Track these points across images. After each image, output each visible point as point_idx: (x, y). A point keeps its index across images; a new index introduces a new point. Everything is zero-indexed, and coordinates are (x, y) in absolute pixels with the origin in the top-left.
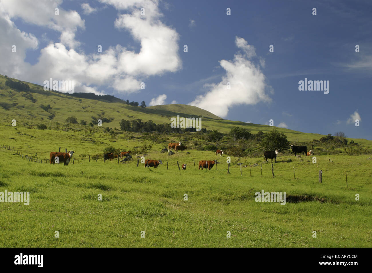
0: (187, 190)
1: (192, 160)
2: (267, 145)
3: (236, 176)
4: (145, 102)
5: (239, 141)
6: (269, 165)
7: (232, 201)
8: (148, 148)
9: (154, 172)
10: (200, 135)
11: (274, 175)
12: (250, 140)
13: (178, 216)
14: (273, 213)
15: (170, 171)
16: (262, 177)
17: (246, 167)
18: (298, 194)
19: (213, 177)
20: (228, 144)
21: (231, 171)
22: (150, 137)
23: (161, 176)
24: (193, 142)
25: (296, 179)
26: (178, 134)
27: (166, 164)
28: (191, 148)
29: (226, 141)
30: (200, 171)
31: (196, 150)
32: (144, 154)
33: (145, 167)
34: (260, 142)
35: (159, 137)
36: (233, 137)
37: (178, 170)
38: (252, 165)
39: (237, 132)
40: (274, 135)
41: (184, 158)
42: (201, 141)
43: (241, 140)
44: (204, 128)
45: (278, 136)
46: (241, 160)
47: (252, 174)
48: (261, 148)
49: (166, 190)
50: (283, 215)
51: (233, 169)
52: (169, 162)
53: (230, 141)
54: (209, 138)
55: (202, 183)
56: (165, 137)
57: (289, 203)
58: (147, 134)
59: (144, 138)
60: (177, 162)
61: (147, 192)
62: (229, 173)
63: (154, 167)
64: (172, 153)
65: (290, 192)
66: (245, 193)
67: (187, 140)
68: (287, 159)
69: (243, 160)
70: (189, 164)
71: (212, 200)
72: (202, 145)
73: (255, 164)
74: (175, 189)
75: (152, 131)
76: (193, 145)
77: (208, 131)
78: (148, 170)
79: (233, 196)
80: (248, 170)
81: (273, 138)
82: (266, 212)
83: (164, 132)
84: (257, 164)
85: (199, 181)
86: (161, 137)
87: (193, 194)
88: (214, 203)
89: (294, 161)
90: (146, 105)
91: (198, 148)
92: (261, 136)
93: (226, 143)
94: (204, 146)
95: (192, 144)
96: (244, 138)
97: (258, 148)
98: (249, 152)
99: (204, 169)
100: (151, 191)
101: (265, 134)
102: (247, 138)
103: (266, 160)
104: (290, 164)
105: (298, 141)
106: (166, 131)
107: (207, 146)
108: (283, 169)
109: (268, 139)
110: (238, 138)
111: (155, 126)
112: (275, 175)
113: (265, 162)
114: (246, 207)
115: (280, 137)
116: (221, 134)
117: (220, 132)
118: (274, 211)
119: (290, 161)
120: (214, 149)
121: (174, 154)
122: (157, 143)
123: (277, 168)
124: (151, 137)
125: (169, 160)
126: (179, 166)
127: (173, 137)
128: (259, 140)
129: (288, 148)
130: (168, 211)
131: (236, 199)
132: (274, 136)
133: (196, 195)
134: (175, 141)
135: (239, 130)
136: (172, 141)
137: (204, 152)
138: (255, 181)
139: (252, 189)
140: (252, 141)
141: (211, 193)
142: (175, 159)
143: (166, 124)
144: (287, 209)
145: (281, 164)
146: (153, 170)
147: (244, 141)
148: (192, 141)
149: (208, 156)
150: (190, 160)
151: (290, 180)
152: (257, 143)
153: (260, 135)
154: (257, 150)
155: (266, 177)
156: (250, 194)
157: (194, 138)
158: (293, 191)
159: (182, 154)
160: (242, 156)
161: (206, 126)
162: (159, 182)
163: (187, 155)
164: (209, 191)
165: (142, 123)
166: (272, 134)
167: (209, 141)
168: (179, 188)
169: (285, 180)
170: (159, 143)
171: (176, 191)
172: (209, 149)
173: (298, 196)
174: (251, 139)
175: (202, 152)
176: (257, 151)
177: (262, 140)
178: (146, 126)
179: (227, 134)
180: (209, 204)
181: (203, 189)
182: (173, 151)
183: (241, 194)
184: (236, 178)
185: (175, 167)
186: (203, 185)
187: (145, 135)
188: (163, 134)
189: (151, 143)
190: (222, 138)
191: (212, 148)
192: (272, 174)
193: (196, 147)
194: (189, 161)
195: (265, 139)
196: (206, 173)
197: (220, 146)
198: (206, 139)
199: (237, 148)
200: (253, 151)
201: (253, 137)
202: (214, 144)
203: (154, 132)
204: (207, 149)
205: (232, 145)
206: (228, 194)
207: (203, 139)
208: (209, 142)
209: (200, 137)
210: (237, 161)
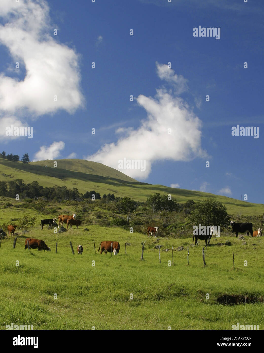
0: (81, 285)
1: (91, 240)
2: (199, 219)
3: (153, 265)
4: (29, 155)
5: (160, 213)
6: (200, 249)
7: (144, 301)
8: (30, 221)
9: (37, 256)
10: (105, 204)
11: (205, 264)
12: (174, 212)
13: (62, 325)
14: (200, 319)
15: (60, 256)
16: (189, 265)
17: (168, 251)
18: (236, 292)
19: (121, 266)
20: (144, 218)
21: (147, 257)
22: (34, 205)
23: (46, 264)
24: (95, 214)
25: (236, 270)
26: (74, 202)
27: (55, 246)
28: (92, 222)
29: (141, 213)
30: (102, 256)
31: (98, 226)
32: (24, 230)
33: (26, 248)
34: (189, 216)
35: (47, 205)
36: (151, 208)
37: (72, 254)
38: (175, 248)
39: (158, 200)
40: (208, 205)
41: (80, 237)
42: (106, 212)
43: (163, 212)
44: (111, 194)
45: (214, 208)
46: (161, 241)
47: (176, 262)
48: (191, 224)
49: (51, 283)
50: (213, 323)
51: (149, 253)
52: (59, 243)
53: (147, 213)
54: (118, 208)
55: (102, 275)
56: (56, 206)
57: (223, 306)
58: (31, 201)
59: (25, 206)
60: (71, 243)
61: (24, 287)
62: (143, 259)
63: (37, 249)
64: (64, 230)
65: (226, 289)
66: (162, 290)
67: (86, 211)
68: (224, 242)
69: (163, 241)
70: (87, 245)
71: (115, 299)
72: (107, 218)
73: (179, 247)
74: (64, 283)
75: (37, 197)
76: (95, 217)
77: (117, 198)
78: (29, 253)
79: (146, 294)
80: (169, 255)
81: (207, 210)
82: (189, 318)
83: (54, 199)
84: (183, 247)
85: (99, 272)
86: (49, 206)
87: (89, 291)
88: (118, 304)
89: (234, 243)
90: (29, 159)
91: (102, 222)
92: (191, 206)
93: (141, 216)
94: (111, 219)
95: (93, 217)
96: (167, 210)
97: (186, 223)
98: (174, 229)
99: (108, 253)
100: (29, 286)
101: (195, 205)
102: (171, 210)
103: (196, 242)
104: (229, 248)
105: (242, 215)
106: (58, 198)
107: (114, 219)
108: (218, 255)
109: (200, 212)
110: (158, 209)
111: (41, 190)
112: (207, 263)
113: (193, 244)
114: (162, 311)
115: (217, 209)
116: (135, 203)
117: (133, 199)
118: (200, 317)
119: (229, 244)
120: (124, 225)
121: (67, 230)
122: (43, 214)
123: (210, 253)
124: (36, 206)
125: (59, 239)
126: (72, 249)
127: (66, 207)
128: (187, 212)
129: (228, 224)
130: (48, 317)
131: (149, 298)
132: (208, 207)
133: (94, 292)
134: (69, 211)
135: (160, 198)
136: (65, 212)
137: (108, 228)
138: (179, 272)
139: (172, 285)
140: (178, 213)
141: (115, 290)
142: (68, 238)
143: (57, 187)
144: (220, 315)
145: (216, 247)
146: (36, 254)
147: (167, 214)
148: (93, 212)
149: (114, 234)
150: (89, 240)
151: (227, 271)
152: (185, 217)
153: (189, 205)
154: (184, 226)
155: (194, 267)
156: (170, 291)
157: (96, 208)
158: (230, 288)
159: (78, 231)
160: (163, 236)
161: (114, 191)
162: (41, 272)
163: (85, 233)
164: (112, 287)
165: (24, 185)
166: (206, 204)
167: (118, 213)
168: (69, 281)
169: (220, 271)
170: (47, 215)
171: (65, 286)
172: (117, 224)
173: (236, 295)
174: (177, 211)
175: (106, 229)
176: (184, 228)
177: (192, 212)
178: (29, 189)
179: (143, 203)
180: (111, 305)
181: (104, 284)
182: (65, 226)
183: (157, 291)
184: (152, 267)
185: (67, 250)
186: (104, 278)
187: (28, 203)
188: (53, 201)
189: (35, 213)
190: (136, 208)
191: (122, 223)
192: (203, 262)
193: (98, 221)
194: (88, 242)
195: (196, 211)
196: (110, 259)
197: (132, 219)
198: (114, 210)
199: (157, 222)
200: (179, 227)
201: (180, 208)
202: (124, 216)
203: (41, 199)
204: (114, 224)
205: (150, 218)
206: (139, 291)
207: (109, 210)
208: (117, 215)
209: (105, 206)
210: (155, 243)
